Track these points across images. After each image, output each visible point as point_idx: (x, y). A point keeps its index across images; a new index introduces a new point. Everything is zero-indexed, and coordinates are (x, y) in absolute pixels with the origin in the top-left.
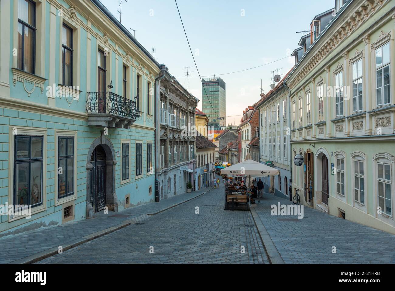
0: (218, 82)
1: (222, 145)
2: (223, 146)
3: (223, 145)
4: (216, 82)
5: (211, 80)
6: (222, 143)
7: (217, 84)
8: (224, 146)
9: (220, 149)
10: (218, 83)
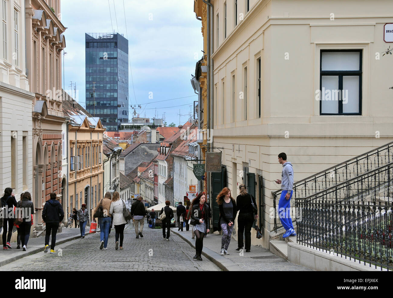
0: (115, 41)
1: (129, 166)
2: (130, 169)
3: (131, 166)
4: (112, 41)
5: (101, 36)
6: (129, 164)
7: (113, 44)
8: (132, 168)
9: (125, 173)
10: (116, 43)
